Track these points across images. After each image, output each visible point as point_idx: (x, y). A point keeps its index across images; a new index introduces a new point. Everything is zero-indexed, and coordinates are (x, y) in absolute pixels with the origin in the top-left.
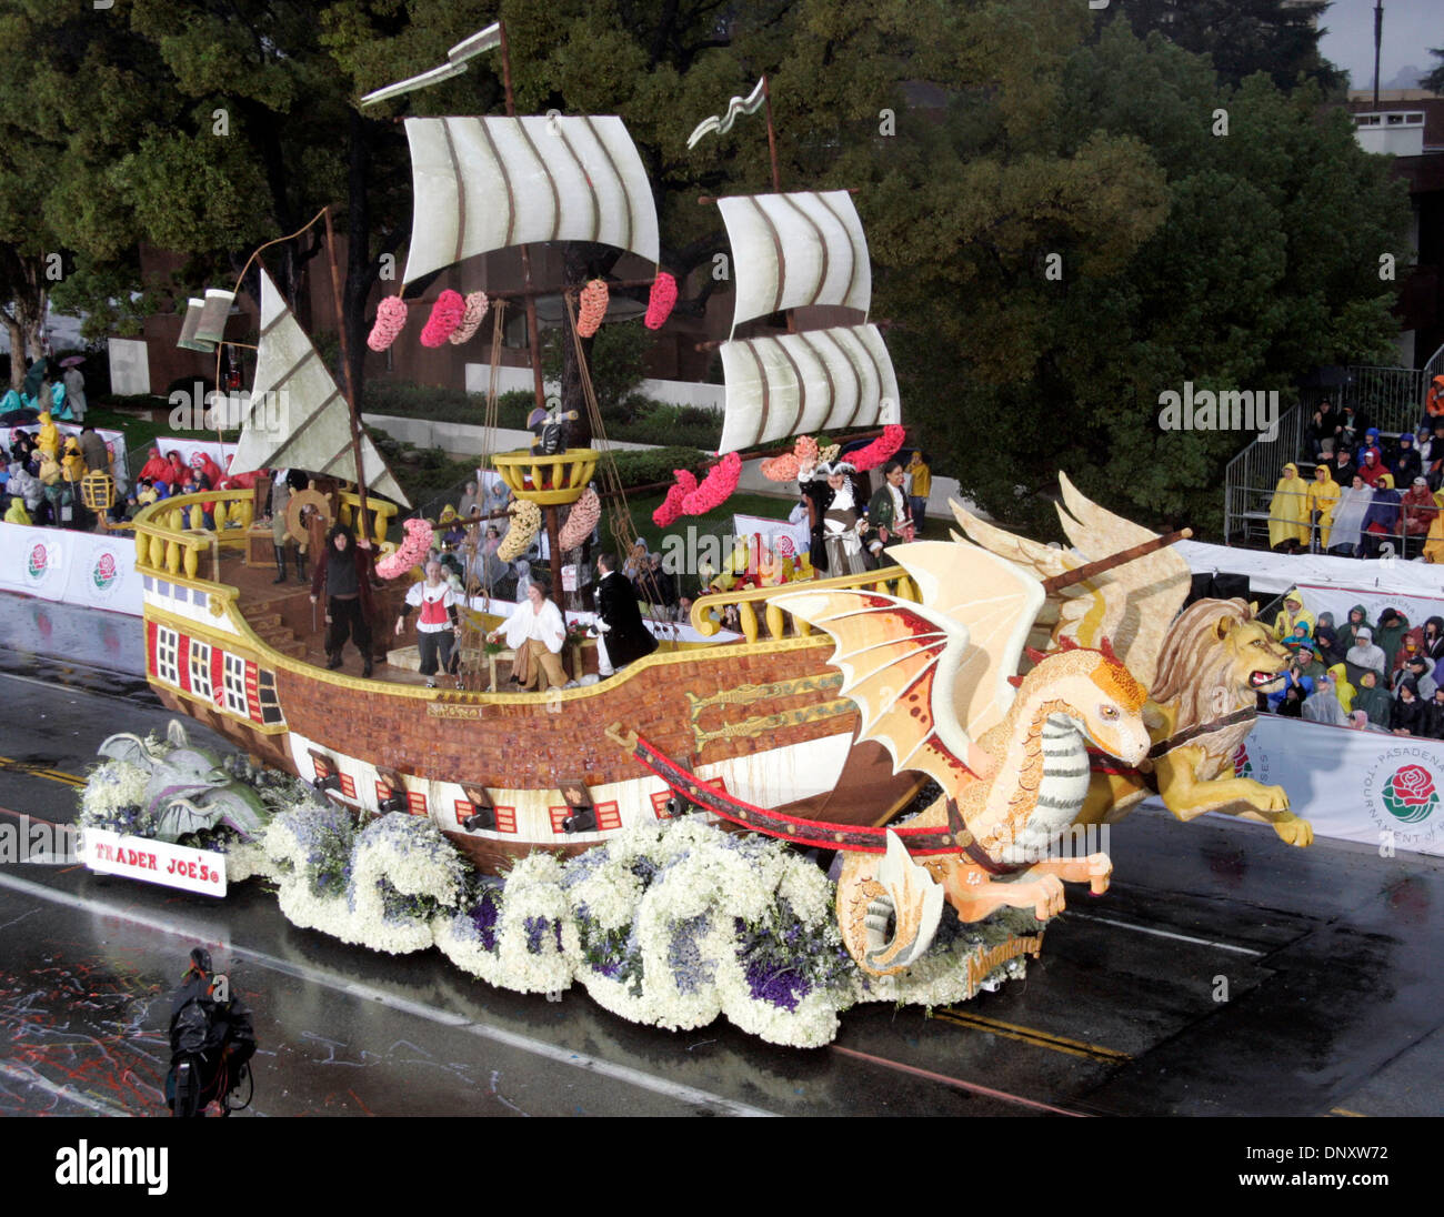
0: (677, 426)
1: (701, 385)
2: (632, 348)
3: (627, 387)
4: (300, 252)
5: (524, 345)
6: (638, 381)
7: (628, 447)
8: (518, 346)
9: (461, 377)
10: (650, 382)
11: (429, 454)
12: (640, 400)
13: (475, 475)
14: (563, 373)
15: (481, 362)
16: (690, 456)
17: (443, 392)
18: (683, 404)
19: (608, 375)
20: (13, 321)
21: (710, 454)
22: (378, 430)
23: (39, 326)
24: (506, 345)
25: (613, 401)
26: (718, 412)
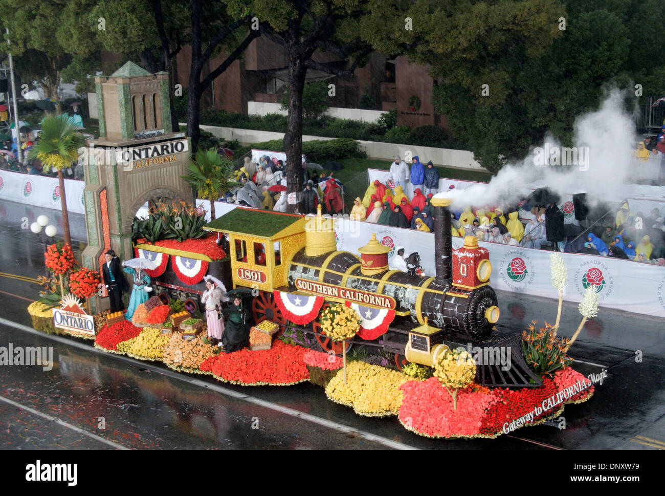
0: (344, 129)
1: (355, 109)
3: (321, 112)
4: (171, 51)
5: (275, 92)
6: (326, 108)
7: (321, 139)
8: (271, 93)
9: (245, 108)
10: (332, 109)
11: (231, 143)
12: (327, 117)
13: (251, 152)
14: (290, 106)
15: (255, 101)
16: (350, 142)
17: (238, 115)
18: (347, 119)
19: (312, 106)
20: (45, 86)
21: (359, 141)
22: (208, 133)
23: (57, 87)
24: (266, 93)
25: (315, 118)
26: (363, 122)
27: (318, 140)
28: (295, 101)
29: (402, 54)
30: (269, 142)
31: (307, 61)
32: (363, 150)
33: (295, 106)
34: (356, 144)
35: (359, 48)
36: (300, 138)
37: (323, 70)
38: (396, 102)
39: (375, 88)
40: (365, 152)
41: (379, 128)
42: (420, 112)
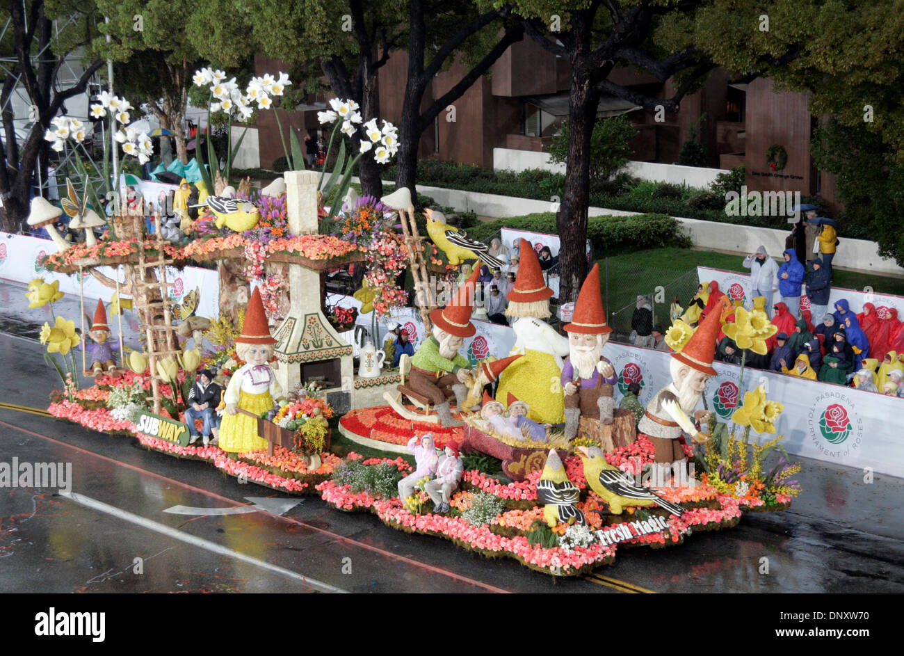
0: (654, 197)
1: (673, 166)
2: (621, 137)
3: (616, 167)
4: (373, 61)
5: (539, 134)
6: (625, 162)
7: (616, 213)
8: (533, 135)
9: (489, 158)
10: (635, 163)
11: (464, 216)
12: (625, 178)
13: (500, 233)
14: (569, 156)
15: (505, 147)
16: (663, 221)
17: (477, 169)
18: (659, 181)
19: (602, 158)
20: (162, 113)
21: (679, 219)
22: (427, 198)
23: (181, 116)
24: (524, 134)
25: (606, 177)
26: (687, 187)
27: (610, 216)
28: (578, 151)
29: (762, 74)
30: (526, 217)
31: (602, 83)
32: (686, 234)
33: (577, 158)
34: (674, 223)
35: (690, 63)
36: (585, 211)
37: (626, 98)
38: (744, 154)
39: (708, 132)
40: (689, 238)
41: (713, 198)
42: (785, 173)
